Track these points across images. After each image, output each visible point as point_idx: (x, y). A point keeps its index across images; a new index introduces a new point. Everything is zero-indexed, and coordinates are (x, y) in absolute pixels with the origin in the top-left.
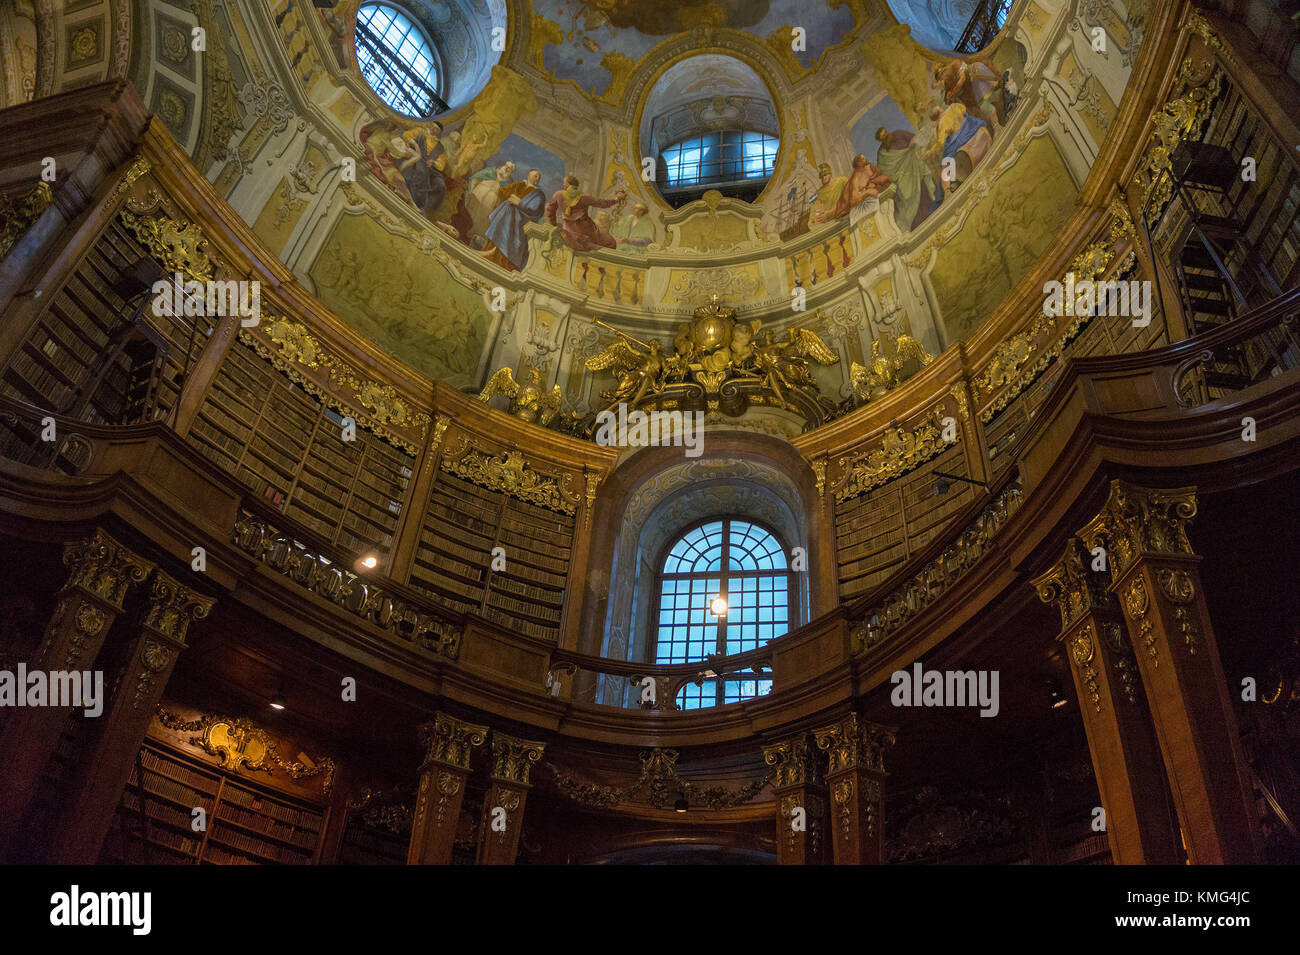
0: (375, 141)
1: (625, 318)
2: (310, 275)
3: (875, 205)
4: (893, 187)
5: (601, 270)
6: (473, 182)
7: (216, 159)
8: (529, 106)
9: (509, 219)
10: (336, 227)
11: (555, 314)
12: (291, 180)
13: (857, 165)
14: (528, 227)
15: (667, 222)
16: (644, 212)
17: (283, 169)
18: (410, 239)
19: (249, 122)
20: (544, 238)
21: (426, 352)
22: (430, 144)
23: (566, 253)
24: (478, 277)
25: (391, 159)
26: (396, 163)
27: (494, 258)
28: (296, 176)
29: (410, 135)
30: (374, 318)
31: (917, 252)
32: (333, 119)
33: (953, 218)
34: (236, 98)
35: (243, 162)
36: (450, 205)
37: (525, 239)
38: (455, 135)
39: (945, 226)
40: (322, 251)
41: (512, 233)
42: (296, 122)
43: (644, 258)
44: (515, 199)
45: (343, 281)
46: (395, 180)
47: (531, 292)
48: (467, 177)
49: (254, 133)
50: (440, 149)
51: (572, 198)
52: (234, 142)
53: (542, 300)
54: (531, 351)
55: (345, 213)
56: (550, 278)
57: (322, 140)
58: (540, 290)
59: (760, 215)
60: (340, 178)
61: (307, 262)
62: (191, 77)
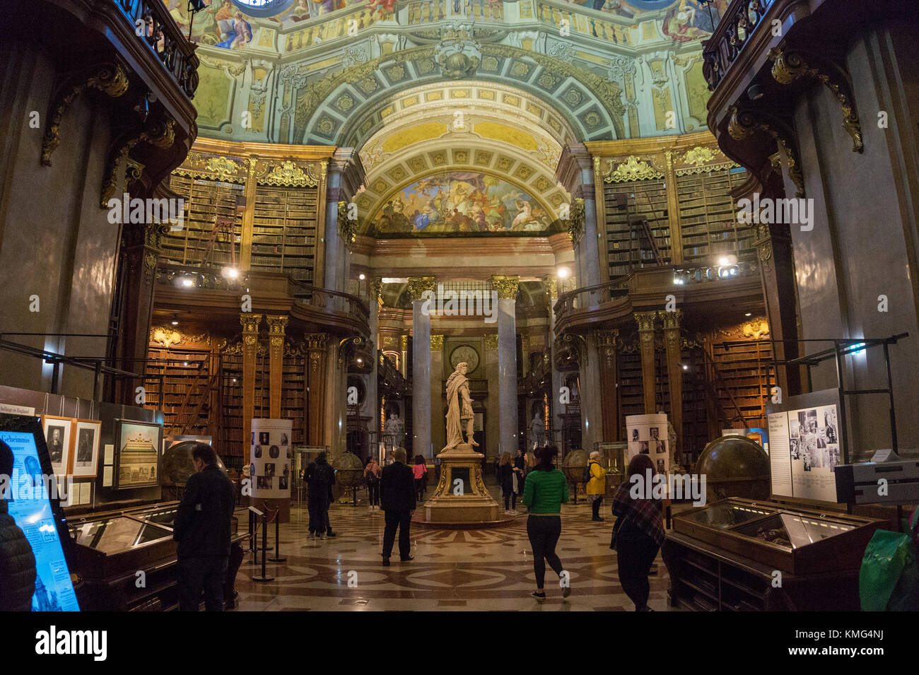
2: (692, 116)
7: (622, 114)
10: (687, 83)
12: (655, 86)
17: (649, 85)
19: (622, 85)
26: (688, 25)
28: (656, 82)
32: (648, 42)
34: (609, 83)
35: (632, 100)
40: (690, 99)
42: (637, 61)
49: (627, 86)
52: (624, 100)
55: (686, 73)
57: (652, 55)
60: (672, 62)
61: (687, 114)
62: (588, 99)
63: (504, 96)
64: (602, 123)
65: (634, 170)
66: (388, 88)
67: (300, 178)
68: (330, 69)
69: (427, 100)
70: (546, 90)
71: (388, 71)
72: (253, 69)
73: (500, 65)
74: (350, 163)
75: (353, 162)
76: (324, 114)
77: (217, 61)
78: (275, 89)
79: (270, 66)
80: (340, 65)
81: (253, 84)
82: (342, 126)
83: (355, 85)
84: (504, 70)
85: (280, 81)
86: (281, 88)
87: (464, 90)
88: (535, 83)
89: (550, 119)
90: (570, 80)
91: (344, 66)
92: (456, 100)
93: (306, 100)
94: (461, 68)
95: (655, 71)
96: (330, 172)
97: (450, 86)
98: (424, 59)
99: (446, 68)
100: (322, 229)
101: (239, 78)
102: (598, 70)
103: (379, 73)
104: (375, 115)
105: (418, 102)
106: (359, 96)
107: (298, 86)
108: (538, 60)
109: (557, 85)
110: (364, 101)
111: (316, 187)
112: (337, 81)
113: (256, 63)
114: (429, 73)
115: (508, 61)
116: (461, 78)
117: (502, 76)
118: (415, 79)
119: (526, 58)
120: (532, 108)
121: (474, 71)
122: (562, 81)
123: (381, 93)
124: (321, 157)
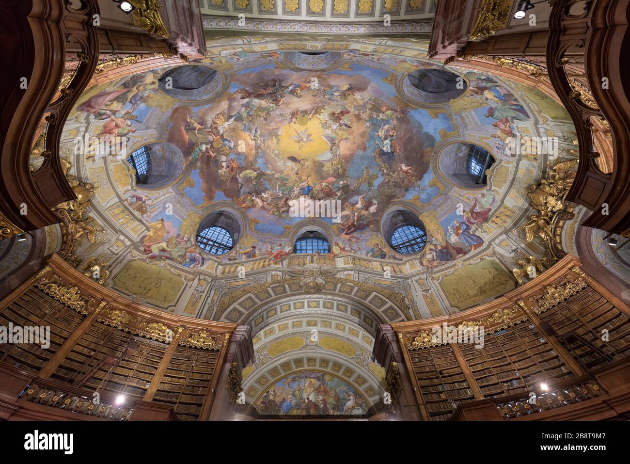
0: (425, 263)
1: (519, 219)
2: (452, 306)
3: (514, 125)
4: (509, 118)
5: (497, 217)
6: (449, 241)
7: (409, 310)
8: (434, 214)
9: (465, 236)
10: (442, 289)
11: (504, 240)
12: (424, 293)
13: (496, 126)
14: (471, 232)
15: (490, 189)
16: (483, 195)
17: (420, 293)
18: (457, 269)
19: (404, 294)
20: (477, 229)
21: (495, 287)
22: (433, 247)
23: (486, 225)
24: (480, 256)
25: (432, 261)
26: (433, 260)
27: (476, 248)
28: (423, 291)
29: (428, 252)
30: (475, 296)
31: (540, 119)
32: (414, 271)
33: (531, 105)
34: (397, 294)
35: (413, 302)
36: (453, 252)
37: (474, 235)
38: (433, 239)
39: (533, 108)
40: (447, 297)
41: (470, 238)
42: (410, 281)
43: (499, 203)
44: (460, 231)
45: (459, 298)
46: (438, 263)
47: (492, 243)
48: (447, 242)
49: (407, 295)
50: (435, 245)
51: (468, 214)
52: (407, 302)
53: (497, 241)
54: (513, 254)
55: (440, 284)
56: (491, 234)
57: (418, 277)
58: (494, 240)
59: (501, 161)
60: (430, 279)
61: (448, 304)
62: (387, 303)
63: (338, 305)
64: (398, 315)
65: (426, 340)
66: (274, 296)
67: (210, 343)
68: (243, 286)
69: (295, 308)
70: (362, 298)
71: (275, 289)
72: (199, 279)
73: (335, 287)
74: (245, 337)
75: (247, 337)
76: (235, 308)
77: (179, 272)
78: (209, 292)
79: (210, 280)
80: (249, 284)
81: (197, 287)
82: (244, 316)
83: (256, 295)
84: (338, 289)
85: (214, 288)
86: (213, 292)
87: (315, 301)
88: (355, 295)
89: (365, 317)
90: (374, 294)
91: (251, 285)
92: (311, 309)
93: (226, 300)
94: (314, 288)
95: (421, 285)
96: (230, 341)
97: (308, 298)
98: (295, 284)
99: (306, 288)
100: (215, 381)
101: (190, 283)
102: (388, 287)
103: (270, 290)
104: (265, 313)
105: (290, 309)
106: (257, 300)
107: (223, 292)
108: (355, 284)
109: (367, 296)
110: (259, 303)
111: (218, 350)
112: (246, 292)
113: (202, 277)
114: (297, 290)
115: (339, 285)
116: (314, 293)
117: (337, 292)
118: (289, 293)
119: (348, 283)
120: (354, 312)
121: (321, 290)
122: (370, 294)
123: (269, 299)
124: (227, 330)
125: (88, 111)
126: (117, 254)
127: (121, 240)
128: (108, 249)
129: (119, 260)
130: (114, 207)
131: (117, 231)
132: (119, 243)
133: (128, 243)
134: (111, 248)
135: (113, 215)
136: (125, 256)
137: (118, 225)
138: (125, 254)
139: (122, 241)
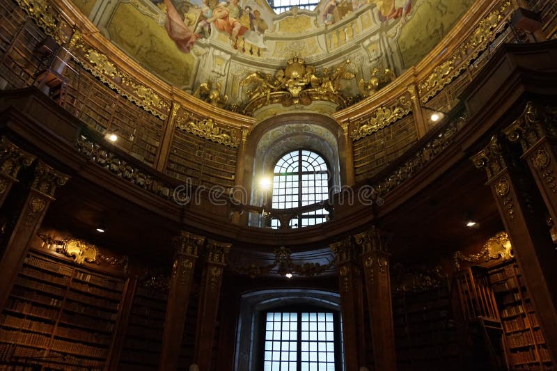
125: (192, 43)
126: (382, 54)
127: (369, 45)
128: (370, 62)
129: (389, 54)
130: (329, 42)
131: (357, 46)
132: (370, 49)
133: (377, 37)
134: (372, 59)
135: (336, 45)
136: (389, 46)
137: (350, 43)
138: (387, 46)
139: (372, 43)
